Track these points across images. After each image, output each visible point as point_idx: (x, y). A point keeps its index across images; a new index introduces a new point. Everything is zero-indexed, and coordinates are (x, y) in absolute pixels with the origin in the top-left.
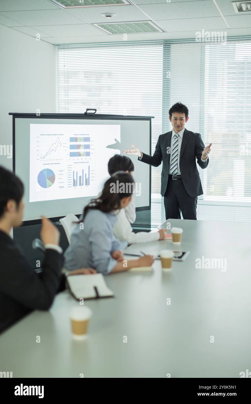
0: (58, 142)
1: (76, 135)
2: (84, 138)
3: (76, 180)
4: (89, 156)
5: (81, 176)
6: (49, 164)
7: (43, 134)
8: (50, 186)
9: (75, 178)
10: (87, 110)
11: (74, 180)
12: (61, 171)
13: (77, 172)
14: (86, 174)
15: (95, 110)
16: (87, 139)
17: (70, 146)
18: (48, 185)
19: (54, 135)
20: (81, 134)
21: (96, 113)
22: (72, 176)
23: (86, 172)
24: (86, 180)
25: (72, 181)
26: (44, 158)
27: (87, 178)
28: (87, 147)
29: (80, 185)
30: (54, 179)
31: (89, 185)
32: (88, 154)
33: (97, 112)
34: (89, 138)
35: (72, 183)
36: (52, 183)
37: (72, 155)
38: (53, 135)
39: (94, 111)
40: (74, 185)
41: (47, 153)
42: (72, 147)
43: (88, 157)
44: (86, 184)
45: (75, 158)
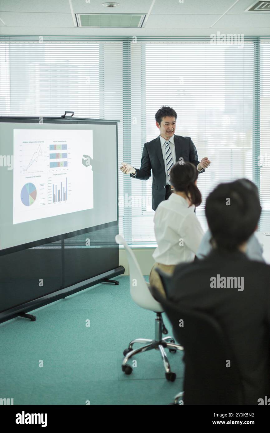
0: (39, 151)
1: (55, 142)
2: (63, 145)
3: (55, 195)
4: (67, 166)
5: (60, 190)
6: (31, 177)
7: (26, 141)
8: (32, 203)
9: (55, 193)
10: (66, 112)
11: (54, 195)
12: (42, 185)
13: (56, 186)
14: (64, 187)
15: (73, 113)
16: (65, 147)
17: (50, 154)
18: (30, 203)
19: (36, 142)
20: (60, 141)
21: (73, 117)
22: (52, 190)
23: (64, 185)
24: (64, 194)
25: (52, 196)
26: (26, 170)
27: (65, 192)
28: (65, 156)
29: (59, 200)
30: (36, 195)
31: (67, 200)
32: (66, 164)
33: (74, 115)
34: (66, 145)
35: (52, 199)
36: (34, 200)
37: (52, 165)
38: (34, 142)
39: (71, 114)
40: (54, 201)
41: (29, 164)
42: (52, 156)
43: (65, 168)
44: (64, 200)
45: (55, 169)
